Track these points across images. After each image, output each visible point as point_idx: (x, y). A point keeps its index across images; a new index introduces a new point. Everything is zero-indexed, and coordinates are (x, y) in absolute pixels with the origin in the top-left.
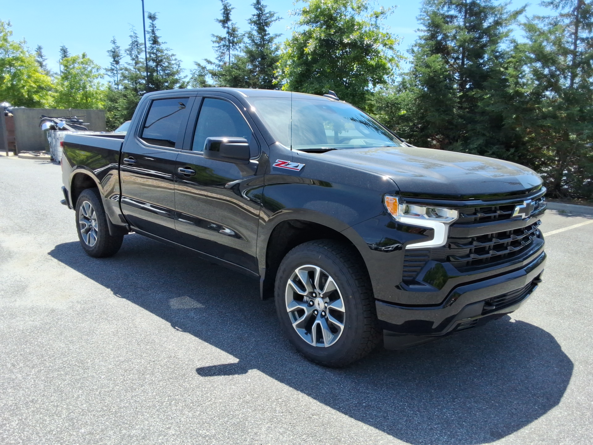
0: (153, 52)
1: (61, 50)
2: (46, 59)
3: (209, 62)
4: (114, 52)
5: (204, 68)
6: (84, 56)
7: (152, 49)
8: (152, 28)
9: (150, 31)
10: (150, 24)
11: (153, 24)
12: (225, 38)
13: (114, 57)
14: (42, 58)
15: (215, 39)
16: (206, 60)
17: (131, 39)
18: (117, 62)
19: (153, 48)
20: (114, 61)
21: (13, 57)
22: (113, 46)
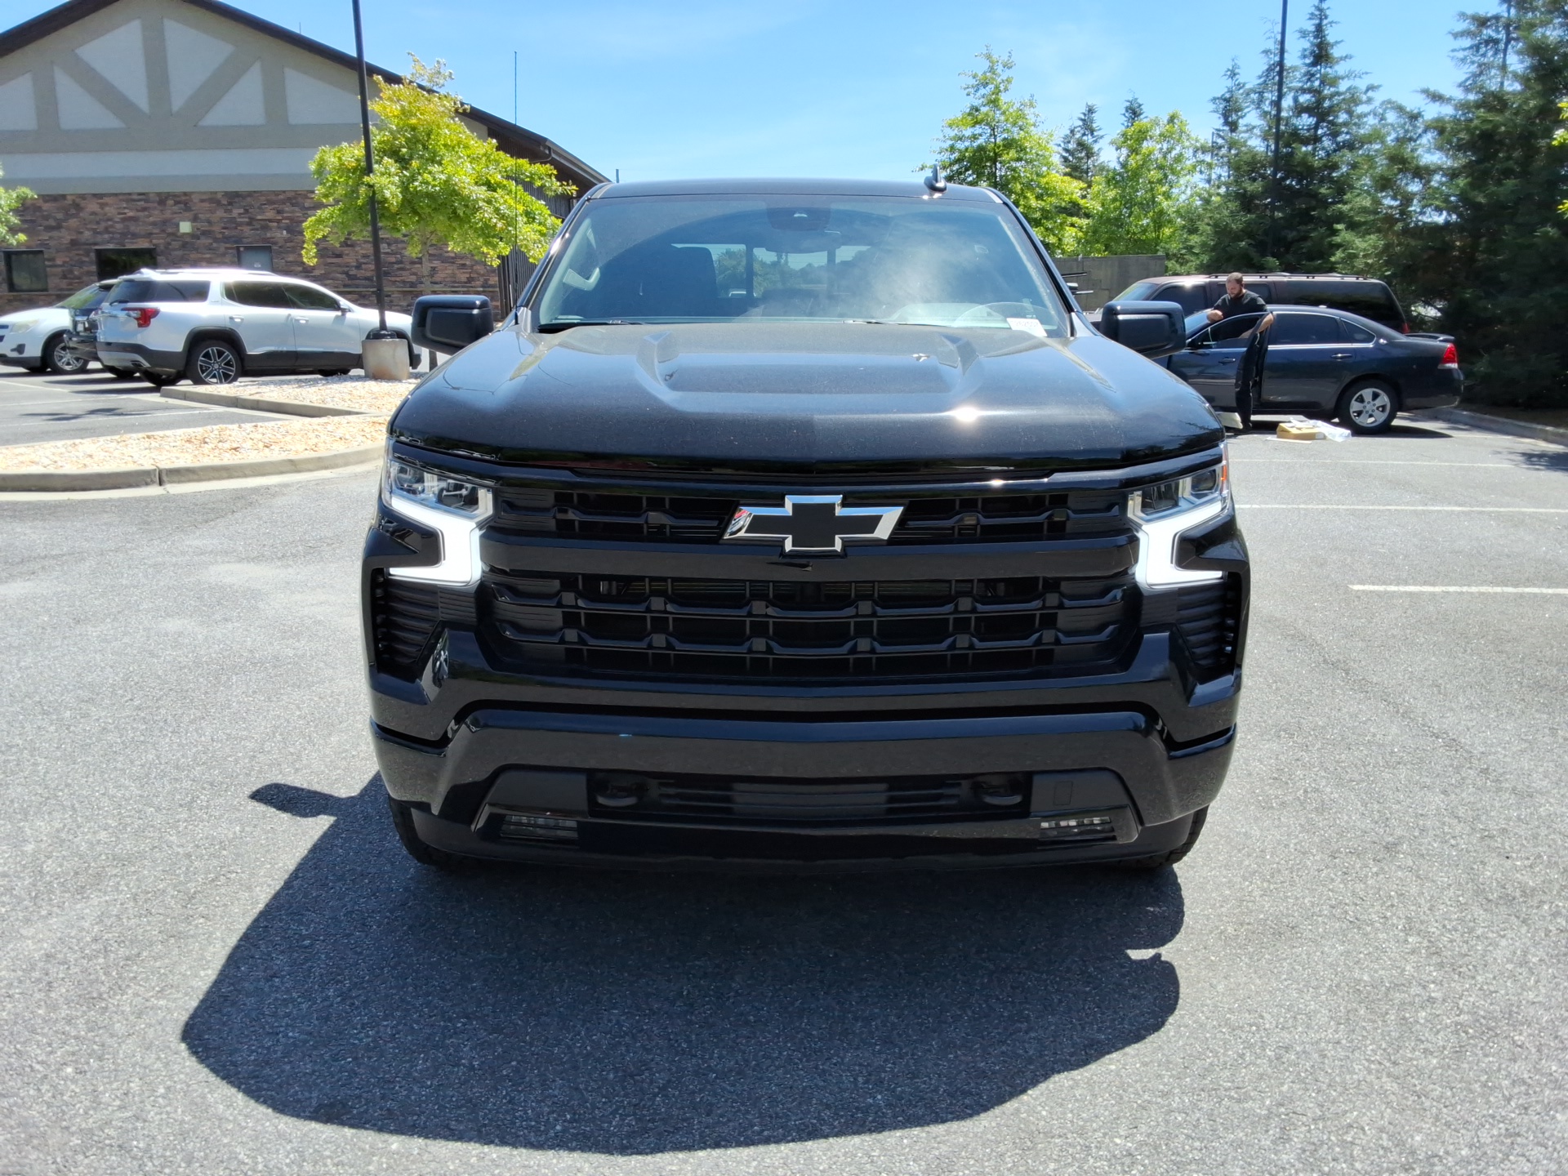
0: (1312, 86)
1: (1127, 109)
2: (1102, 137)
3: (1436, 97)
4: (1227, 100)
5: (1414, 117)
6: (1172, 120)
7: (1309, 80)
8: (1317, 22)
9: (1312, 28)
10: (1313, 10)
11: (1321, 10)
12: (1497, 18)
13: (1226, 115)
14: (1092, 134)
15: (1464, 25)
16: (1426, 92)
17: (1265, 60)
18: (1233, 127)
19: (1313, 75)
20: (1226, 123)
21: (1005, 139)
22: (1230, 83)
